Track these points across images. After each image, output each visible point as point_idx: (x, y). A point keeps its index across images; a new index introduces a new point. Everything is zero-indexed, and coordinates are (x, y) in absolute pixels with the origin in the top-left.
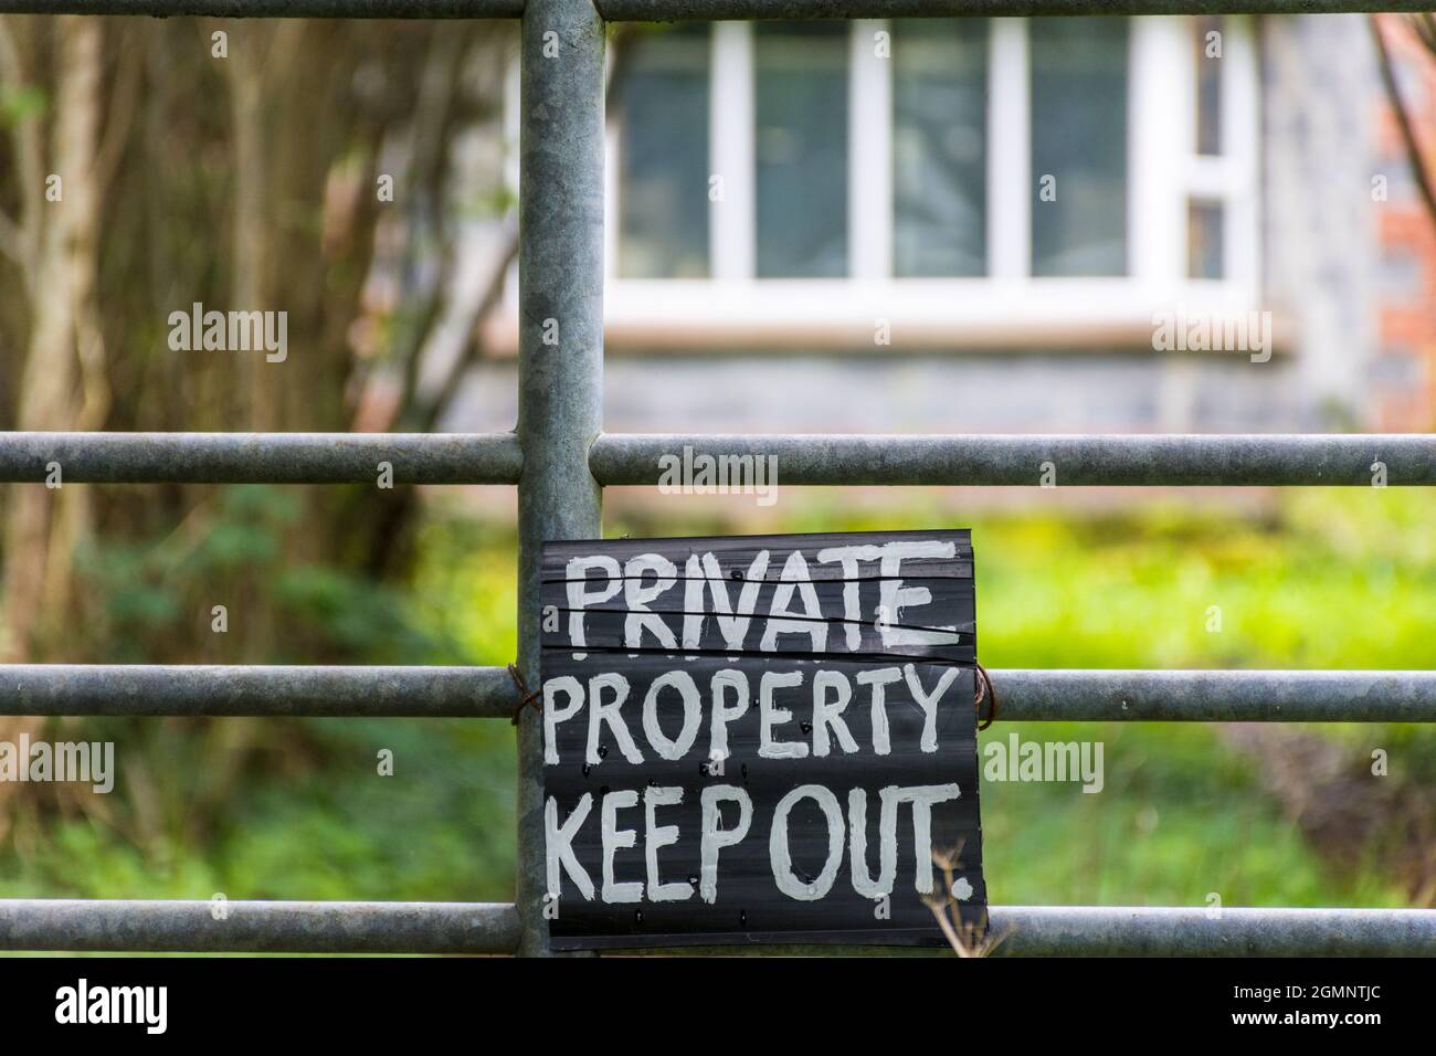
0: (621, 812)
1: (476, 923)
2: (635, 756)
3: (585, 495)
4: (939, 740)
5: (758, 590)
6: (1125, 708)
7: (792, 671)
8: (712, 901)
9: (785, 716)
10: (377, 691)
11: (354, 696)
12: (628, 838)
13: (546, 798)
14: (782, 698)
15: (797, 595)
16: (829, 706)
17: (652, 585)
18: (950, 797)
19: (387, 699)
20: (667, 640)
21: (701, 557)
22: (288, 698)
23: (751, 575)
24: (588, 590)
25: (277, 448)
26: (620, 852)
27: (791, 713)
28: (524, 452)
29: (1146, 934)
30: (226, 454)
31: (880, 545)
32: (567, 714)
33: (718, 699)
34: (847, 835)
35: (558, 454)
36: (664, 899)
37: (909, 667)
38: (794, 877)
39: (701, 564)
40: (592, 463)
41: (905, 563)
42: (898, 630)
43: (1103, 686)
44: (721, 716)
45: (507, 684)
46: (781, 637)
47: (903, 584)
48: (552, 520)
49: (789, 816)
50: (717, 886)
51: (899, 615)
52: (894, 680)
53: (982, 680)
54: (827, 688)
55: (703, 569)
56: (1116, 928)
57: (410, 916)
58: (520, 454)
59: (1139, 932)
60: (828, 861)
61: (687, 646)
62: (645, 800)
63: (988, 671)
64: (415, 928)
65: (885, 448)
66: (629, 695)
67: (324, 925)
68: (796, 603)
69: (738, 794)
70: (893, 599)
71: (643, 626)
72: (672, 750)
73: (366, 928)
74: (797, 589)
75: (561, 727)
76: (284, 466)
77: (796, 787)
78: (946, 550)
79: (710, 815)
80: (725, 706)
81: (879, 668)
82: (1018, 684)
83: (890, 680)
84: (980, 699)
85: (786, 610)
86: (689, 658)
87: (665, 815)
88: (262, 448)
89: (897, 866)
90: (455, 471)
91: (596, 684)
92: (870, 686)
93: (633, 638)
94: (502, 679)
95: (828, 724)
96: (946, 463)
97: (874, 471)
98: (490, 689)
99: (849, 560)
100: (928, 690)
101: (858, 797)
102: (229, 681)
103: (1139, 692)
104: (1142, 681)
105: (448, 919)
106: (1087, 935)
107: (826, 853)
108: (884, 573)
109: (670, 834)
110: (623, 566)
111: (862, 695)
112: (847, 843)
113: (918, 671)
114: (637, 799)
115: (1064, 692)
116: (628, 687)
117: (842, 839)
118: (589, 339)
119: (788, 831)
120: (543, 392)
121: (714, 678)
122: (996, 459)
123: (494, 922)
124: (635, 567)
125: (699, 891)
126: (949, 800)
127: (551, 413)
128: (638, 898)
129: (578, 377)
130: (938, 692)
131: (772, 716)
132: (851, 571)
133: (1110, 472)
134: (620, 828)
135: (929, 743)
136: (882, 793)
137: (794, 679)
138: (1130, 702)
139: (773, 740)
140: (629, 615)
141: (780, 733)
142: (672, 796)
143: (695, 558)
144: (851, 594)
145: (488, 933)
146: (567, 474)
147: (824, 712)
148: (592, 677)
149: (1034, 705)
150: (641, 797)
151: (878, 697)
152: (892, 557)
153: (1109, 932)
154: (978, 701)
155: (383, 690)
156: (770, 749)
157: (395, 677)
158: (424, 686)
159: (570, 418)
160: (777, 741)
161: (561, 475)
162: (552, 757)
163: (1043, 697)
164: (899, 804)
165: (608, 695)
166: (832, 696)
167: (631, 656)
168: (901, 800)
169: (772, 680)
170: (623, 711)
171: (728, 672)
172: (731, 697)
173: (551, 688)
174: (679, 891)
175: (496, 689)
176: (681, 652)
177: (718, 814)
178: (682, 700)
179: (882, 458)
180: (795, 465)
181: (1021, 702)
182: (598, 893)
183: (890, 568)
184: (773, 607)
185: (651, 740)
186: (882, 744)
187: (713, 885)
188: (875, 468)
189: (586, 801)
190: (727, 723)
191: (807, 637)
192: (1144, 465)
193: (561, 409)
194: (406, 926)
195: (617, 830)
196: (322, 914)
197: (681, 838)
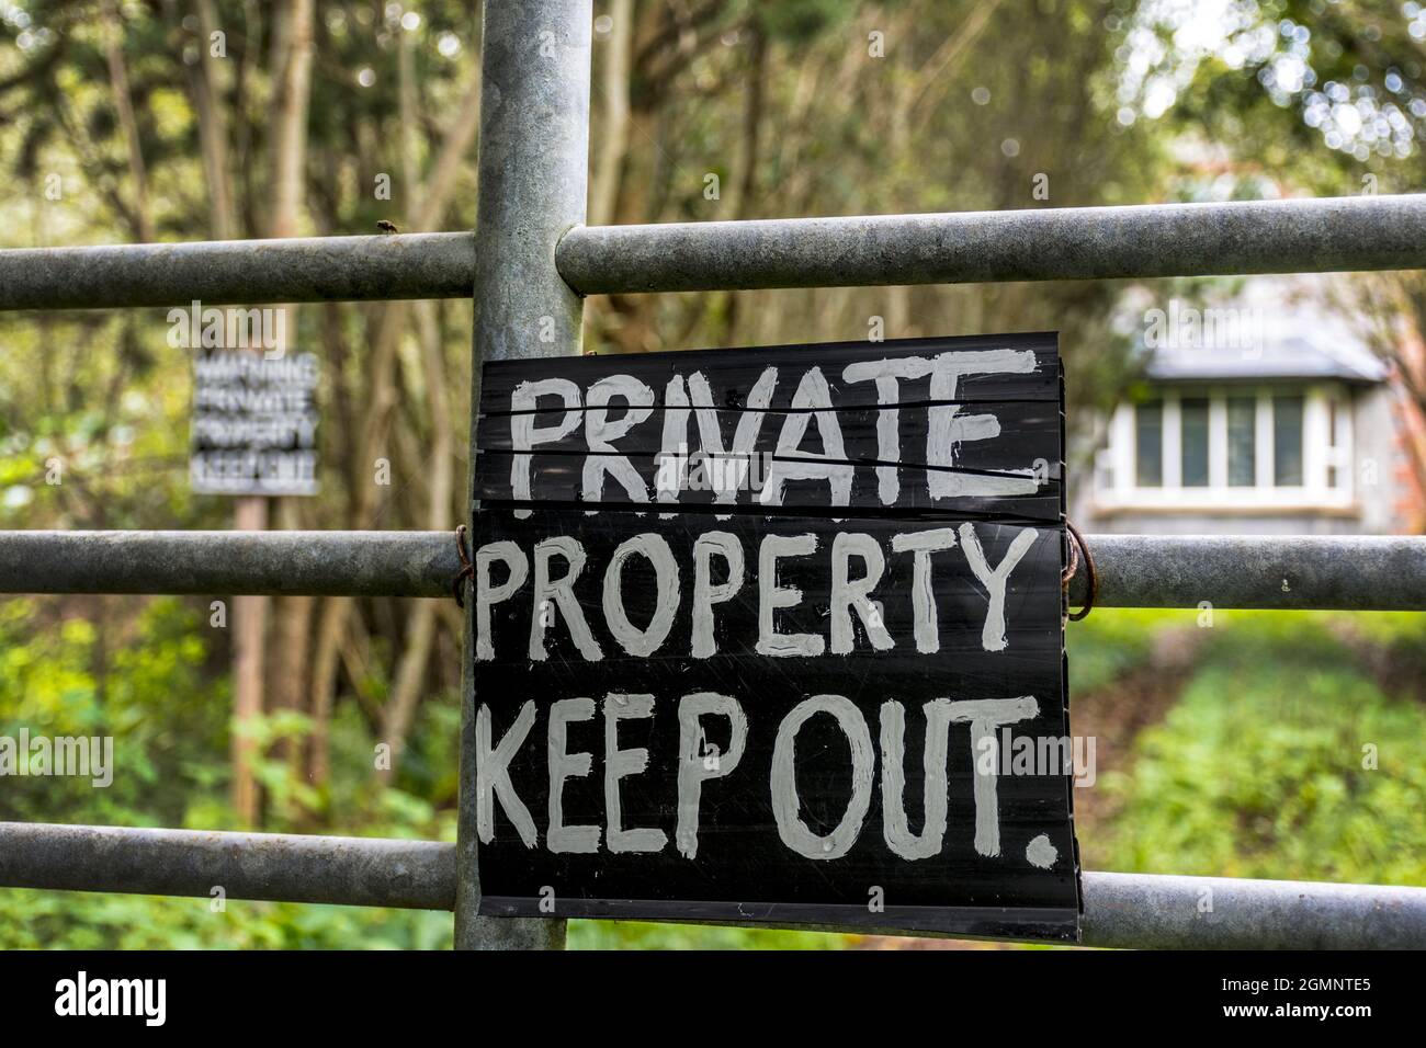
0: (574, 729)
1: (401, 869)
2: (592, 652)
3: (548, 302)
4: (1008, 634)
5: (759, 423)
6: (1286, 589)
7: (802, 533)
8: (692, 856)
9: (792, 597)
10: (292, 562)
11: (266, 569)
12: (581, 764)
13: (477, 707)
14: (789, 572)
15: (812, 427)
16: (853, 583)
17: (621, 417)
18: (1025, 717)
19: (303, 573)
20: (637, 492)
21: (686, 377)
22: (189, 570)
23: (751, 402)
24: (538, 425)
25: (190, 257)
26: (572, 783)
27: (800, 592)
28: (476, 250)
29: (1320, 926)
30: (131, 266)
31: (930, 356)
32: (506, 592)
33: (702, 573)
34: (878, 766)
35: (512, 249)
36: (628, 850)
37: (967, 528)
38: (803, 826)
39: (687, 390)
40: (560, 262)
41: (964, 382)
42: (952, 474)
43: (1253, 556)
44: (707, 596)
45: (448, 553)
46: (790, 486)
47: (961, 411)
48: (503, 335)
49: (797, 738)
50: (698, 835)
51: (953, 454)
52: (945, 547)
53: (1076, 548)
54: (850, 556)
55: (689, 394)
56: (1274, 914)
57: (322, 857)
58: (472, 253)
59: (1309, 922)
60: (850, 805)
61: (662, 499)
62: (604, 711)
63: (1084, 537)
64: (327, 873)
65: (943, 228)
66: (585, 566)
67: (219, 865)
68: (812, 440)
69: (729, 706)
70: (946, 430)
71: (606, 472)
72: (641, 643)
73: (269, 872)
74: (813, 420)
75: (499, 610)
76: (196, 279)
77: (807, 698)
78: (1021, 362)
79: (691, 732)
80: (711, 583)
81: (923, 530)
82: (1129, 554)
83: (938, 546)
84: (1071, 575)
85: (799, 448)
86: (663, 516)
87: (632, 733)
88: (172, 257)
89: (948, 815)
90: (396, 279)
91: (544, 550)
92: (910, 555)
93: (592, 489)
94: (443, 546)
95: (851, 608)
96: (1028, 245)
97: (928, 260)
98: (427, 559)
99: (886, 376)
100: (993, 562)
101: (893, 713)
102: (123, 550)
103: (1310, 569)
104: (1311, 550)
105: (368, 862)
106: (1230, 923)
107: (847, 794)
108: (934, 396)
109: (635, 761)
110: (584, 392)
111: (900, 569)
112: (877, 779)
113: (978, 533)
114: (593, 710)
115: (1195, 566)
116: (585, 555)
117: (871, 773)
118: (559, 100)
119: (796, 760)
120: (496, 168)
121: (696, 543)
122: (1098, 236)
123: (423, 870)
124: (600, 393)
125: (675, 841)
126: (1022, 721)
127: (504, 195)
128: (593, 848)
129: (542, 149)
130: (1008, 565)
131: (775, 597)
132: (889, 393)
133: (1262, 250)
134: (571, 750)
135: (994, 637)
136: (928, 708)
137: (805, 545)
138: (1294, 581)
139: (775, 631)
140: (588, 457)
141: (788, 621)
142: (641, 706)
143: (678, 379)
144: (888, 428)
145: (415, 883)
146: (524, 275)
147: (848, 593)
148: (538, 542)
149: (1150, 585)
150: (599, 707)
151: (922, 570)
152: (945, 372)
153: (1264, 921)
154: (1068, 578)
155: (300, 562)
156: (771, 643)
157: (315, 544)
158: (348, 556)
159: (529, 200)
160: (781, 632)
161: (515, 276)
162: (485, 650)
163: (1166, 574)
164: (951, 723)
165: (558, 567)
166: (857, 568)
167: (588, 513)
168: (953, 719)
169: (775, 547)
170: (578, 589)
171: (715, 535)
172: (720, 568)
173: (486, 556)
174: (649, 840)
175: (435, 559)
176: (655, 508)
177: (701, 733)
178: (654, 574)
179: (939, 241)
180: (822, 255)
181: (1132, 581)
182: (542, 840)
183: (943, 386)
184: (780, 445)
185: (614, 630)
186: (927, 639)
187: (693, 834)
188: (928, 254)
189: (529, 710)
190: (713, 606)
191: (824, 485)
192: (1313, 238)
193: (517, 189)
194: (317, 870)
195: (568, 753)
196: (219, 850)
197: (653, 765)
